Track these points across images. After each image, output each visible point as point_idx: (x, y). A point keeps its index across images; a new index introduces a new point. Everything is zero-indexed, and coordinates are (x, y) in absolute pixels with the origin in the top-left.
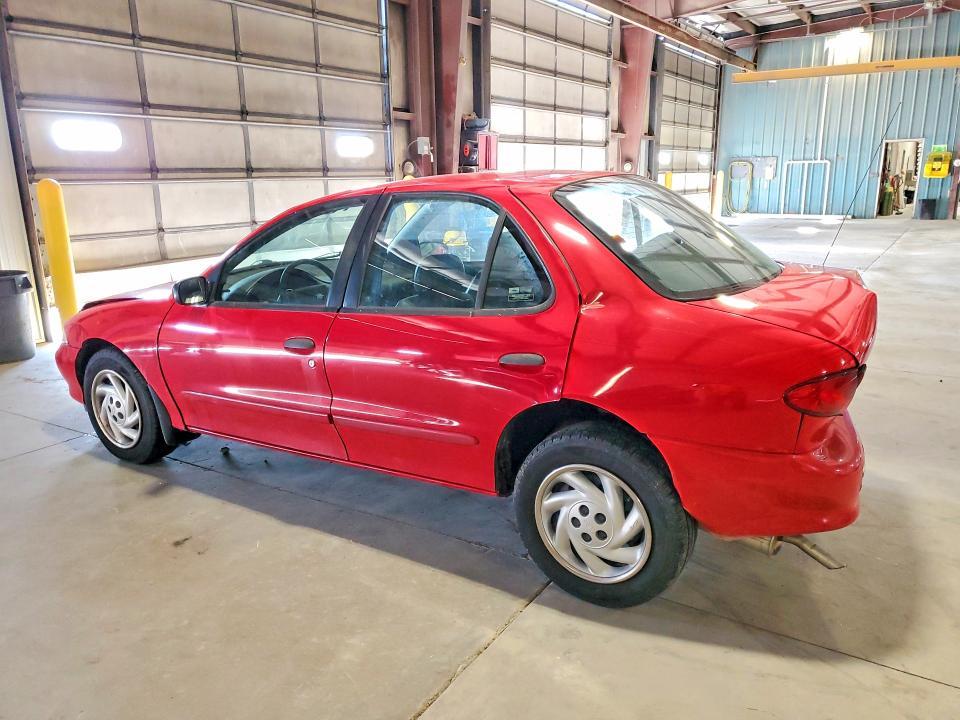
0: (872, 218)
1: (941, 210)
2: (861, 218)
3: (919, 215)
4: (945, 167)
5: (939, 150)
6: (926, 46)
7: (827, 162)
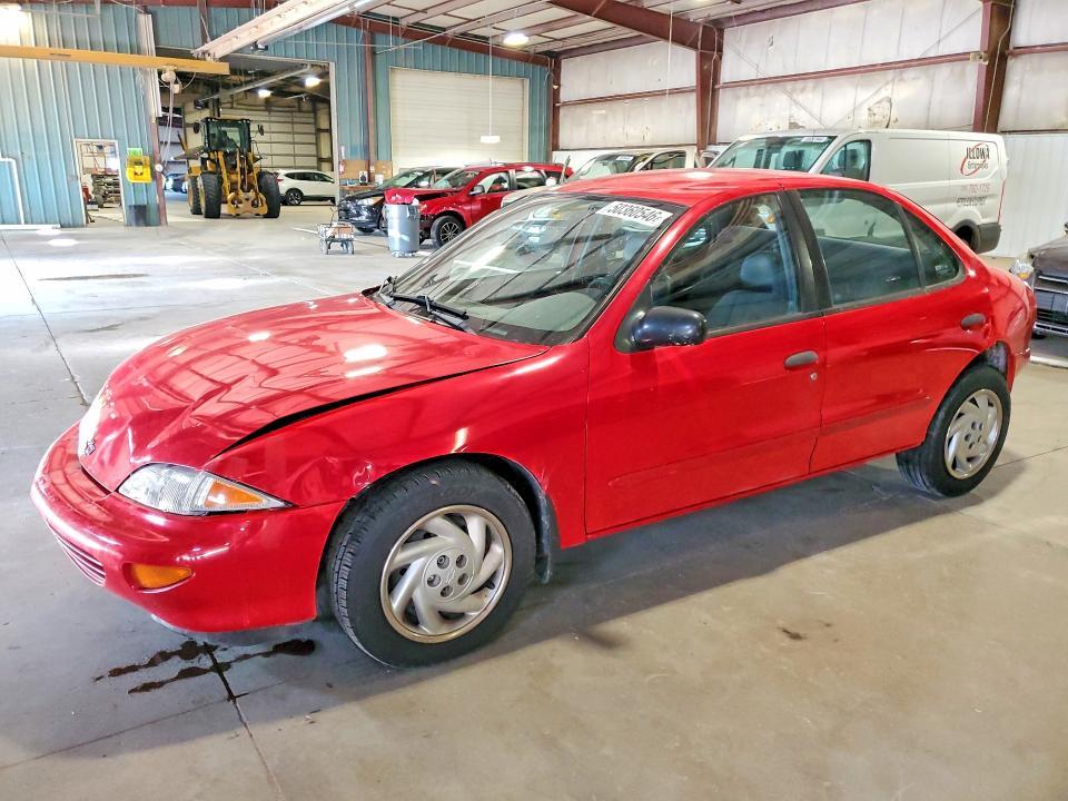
0: (83, 226)
1: (152, 215)
2: (69, 226)
3: (133, 222)
4: (147, 172)
5: (135, 153)
6: (94, 37)
7: (11, 160)
